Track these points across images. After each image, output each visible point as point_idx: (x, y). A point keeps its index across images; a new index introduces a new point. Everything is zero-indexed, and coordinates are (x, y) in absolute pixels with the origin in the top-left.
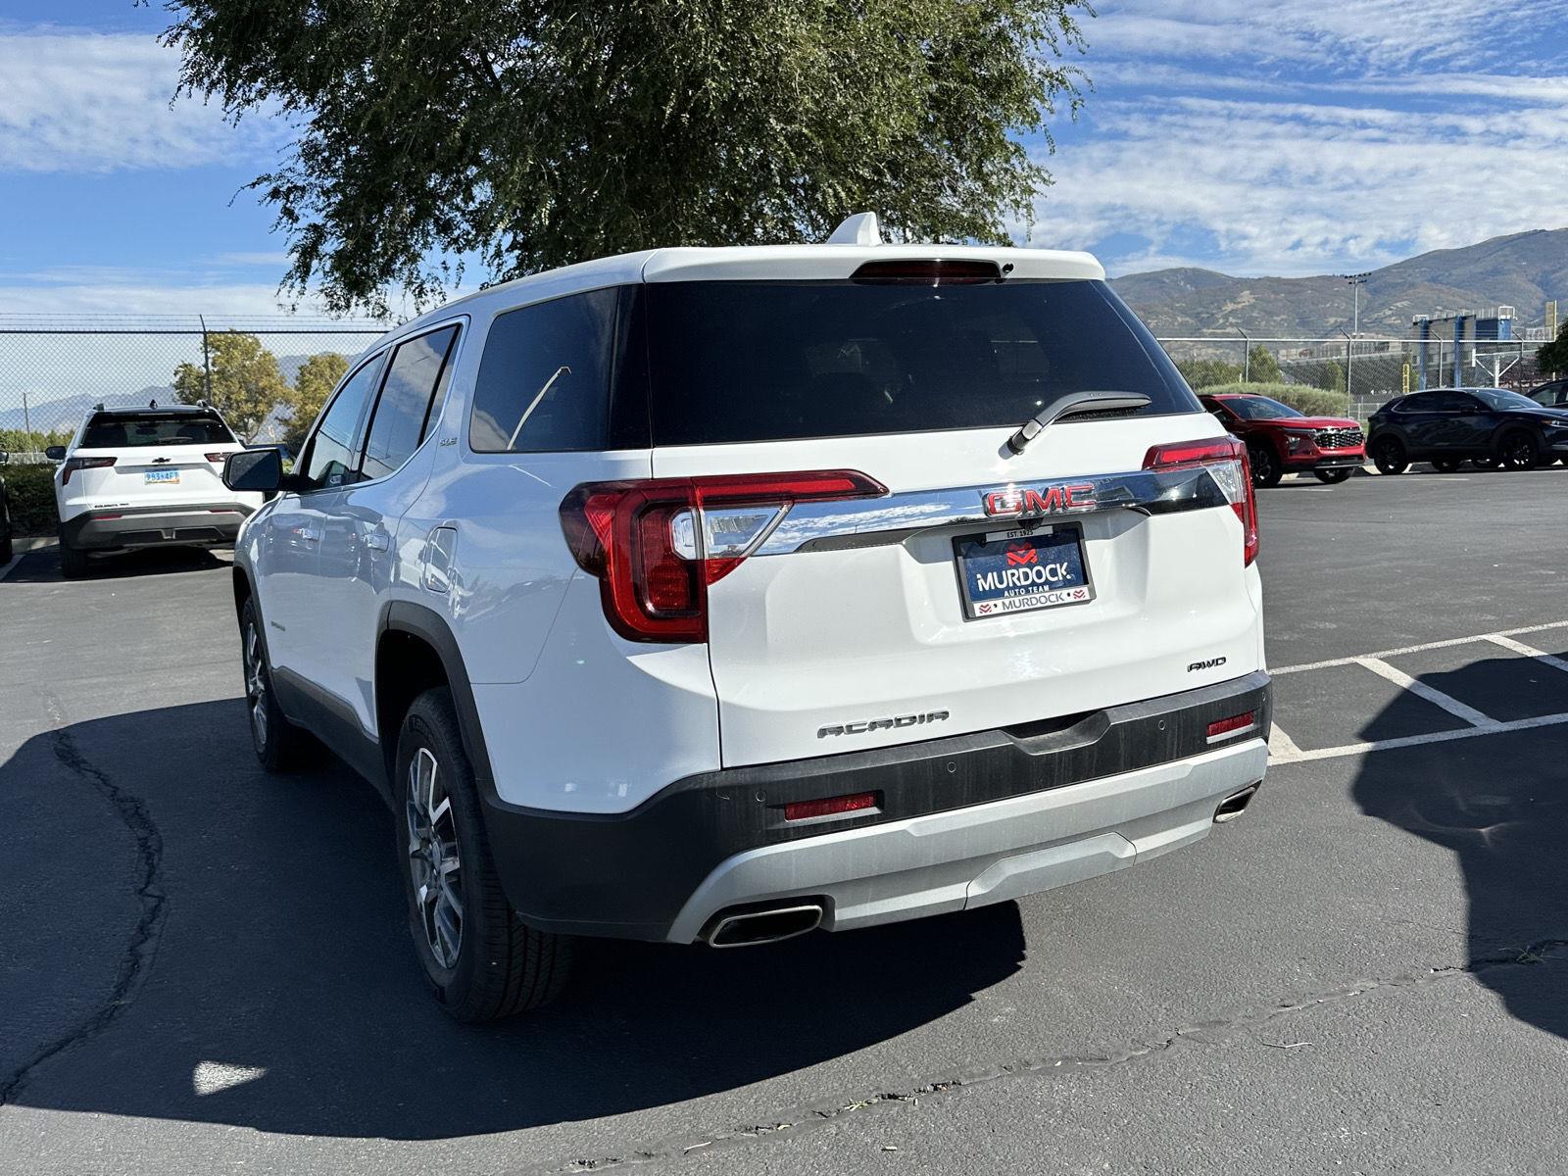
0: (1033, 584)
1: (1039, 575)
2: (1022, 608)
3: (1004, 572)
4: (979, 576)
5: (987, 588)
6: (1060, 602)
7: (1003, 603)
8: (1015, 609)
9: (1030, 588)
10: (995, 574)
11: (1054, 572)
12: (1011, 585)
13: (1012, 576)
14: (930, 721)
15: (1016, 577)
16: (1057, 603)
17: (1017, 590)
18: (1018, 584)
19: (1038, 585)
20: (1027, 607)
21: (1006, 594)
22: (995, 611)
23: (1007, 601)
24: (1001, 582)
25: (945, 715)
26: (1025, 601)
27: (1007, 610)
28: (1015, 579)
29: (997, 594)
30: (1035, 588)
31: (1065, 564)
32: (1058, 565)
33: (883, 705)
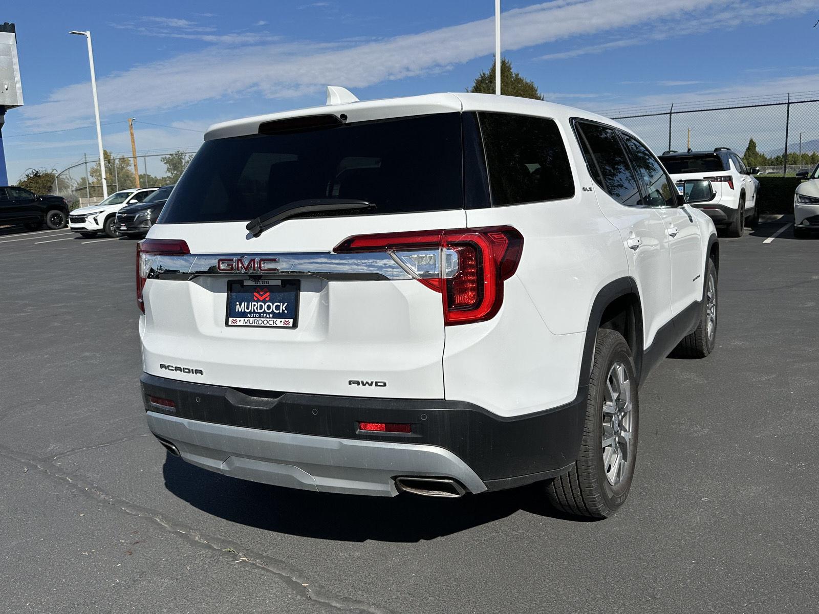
0: (264, 312)
1: (269, 307)
2: (253, 325)
3: (250, 303)
4: (238, 303)
5: (240, 310)
6: (275, 325)
7: (244, 320)
8: (249, 325)
9: (262, 315)
10: (246, 303)
11: (278, 308)
12: (252, 311)
13: (254, 306)
14: (196, 373)
15: (256, 306)
16: (272, 325)
17: (255, 314)
18: (256, 311)
19: (267, 313)
20: (256, 325)
21: (249, 315)
22: (238, 324)
23: (246, 319)
24: (248, 309)
25: (201, 372)
26: (256, 321)
27: (245, 324)
28: (255, 308)
29: (243, 315)
30: (265, 315)
31: (286, 304)
32: (282, 304)
33: (182, 360)
